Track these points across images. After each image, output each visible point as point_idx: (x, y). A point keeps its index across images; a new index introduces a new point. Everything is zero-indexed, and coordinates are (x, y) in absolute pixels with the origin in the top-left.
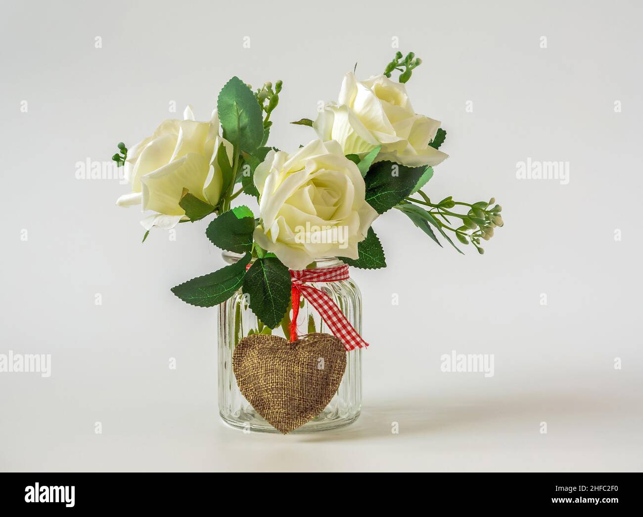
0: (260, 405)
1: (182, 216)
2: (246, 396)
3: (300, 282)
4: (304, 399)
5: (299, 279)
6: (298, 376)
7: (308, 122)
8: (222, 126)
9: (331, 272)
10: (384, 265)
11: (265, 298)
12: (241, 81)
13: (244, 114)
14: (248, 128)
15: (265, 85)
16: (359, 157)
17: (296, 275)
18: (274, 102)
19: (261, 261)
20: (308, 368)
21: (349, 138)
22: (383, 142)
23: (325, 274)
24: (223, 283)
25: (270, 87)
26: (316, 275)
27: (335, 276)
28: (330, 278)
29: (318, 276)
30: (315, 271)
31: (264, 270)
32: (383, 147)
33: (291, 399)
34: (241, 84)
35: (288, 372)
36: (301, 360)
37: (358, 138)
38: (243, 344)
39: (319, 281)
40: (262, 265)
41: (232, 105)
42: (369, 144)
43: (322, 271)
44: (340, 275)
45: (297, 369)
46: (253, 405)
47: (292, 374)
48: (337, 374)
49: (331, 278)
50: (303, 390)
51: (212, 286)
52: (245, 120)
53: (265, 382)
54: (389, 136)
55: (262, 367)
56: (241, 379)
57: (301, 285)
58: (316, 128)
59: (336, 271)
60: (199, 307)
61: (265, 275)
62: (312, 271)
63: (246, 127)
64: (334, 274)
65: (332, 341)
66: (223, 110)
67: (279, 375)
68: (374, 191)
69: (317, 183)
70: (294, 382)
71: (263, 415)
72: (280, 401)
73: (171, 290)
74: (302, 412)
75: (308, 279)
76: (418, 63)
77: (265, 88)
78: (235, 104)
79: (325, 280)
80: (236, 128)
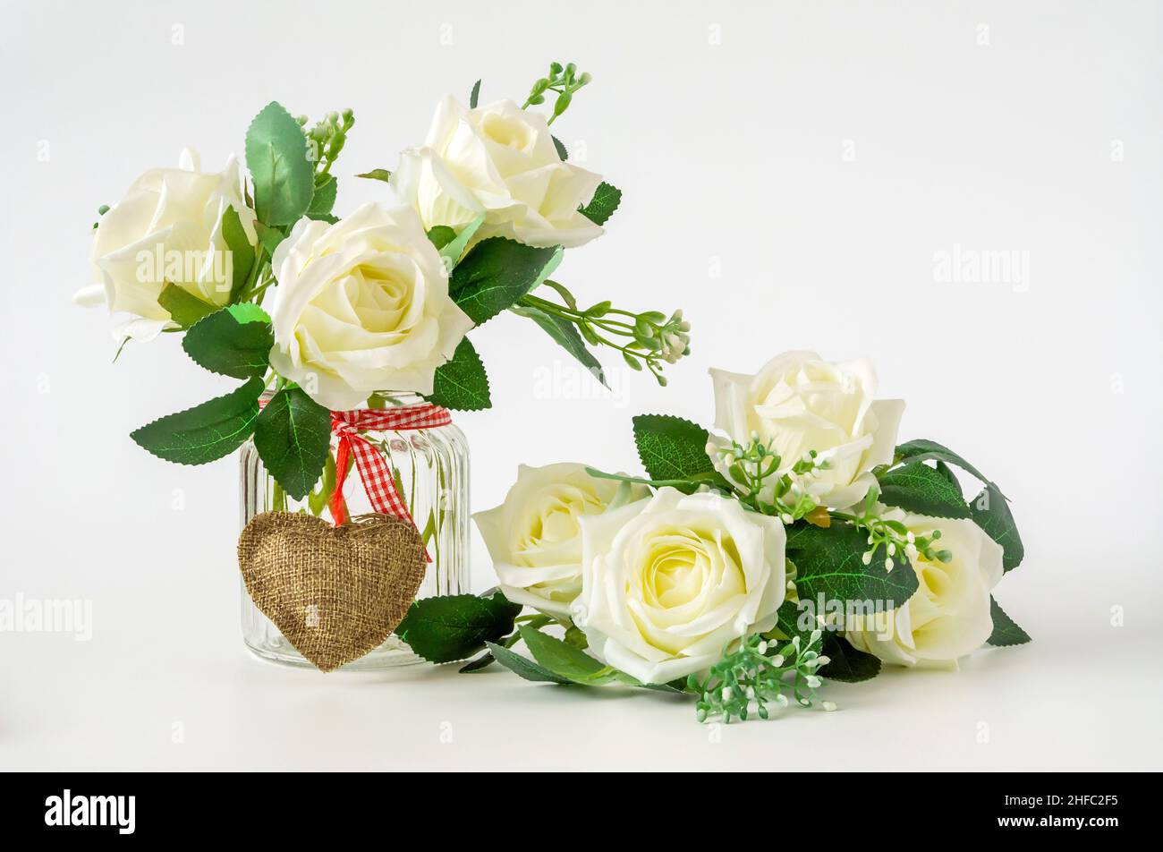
0: (291, 626)
1: (166, 322)
2: (265, 610)
3: (353, 430)
4: (364, 618)
5: (352, 425)
6: (359, 581)
7: (382, 175)
8: (252, 180)
9: (408, 415)
10: (489, 405)
11: (290, 453)
12: (283, 109)
13: (282, 162)
14: (287, 183)
15: (327, 116)
16: (455, 231)
17: (347, 418)
18: (339, 142)
19: (286, 394)
20: (372, 570)
21: (439, 200)
22: (489, 207)
23: (398, 418)
24: (216, 425)
25: (334, 120)
26: (381, 418)
27: (416, 421)
28: (406, 424)
29: (386, 421)
30: (381, 412)
31: (291, 407)
32: (491, 215)
33: (346, 618)
34: (283, 113)
35: (342, 574)
36: (360, 555)
37: (451, 201)
38: (254, 525)
39: (387, 429)
40: (287, 399)
41: (266, 146)
42: (468, 211)
43: (392, 412)
44: (427, 419)
45: (357, 571)
46: (279, 624)
47: (349, 578)
48: (413, 580)
49: (408, 423)
50: (365, 604)
51: (196, 431)
52: (284, 170)
53: (303, 589)
54: (497, 198)
55: (296, 566)
56: (253, 582)
57: (353, 434)
58: (394, 185)
59: (418, 413)
60: (180, 464)
61: (291, 416)
62: (376, 411)
63: (284, 182)
64: (414, 418)
65: (403, 527)
66: (254, 155)
67: (328, 579)
68: (476, 286)
69: (367, 272)
70: (351, 592)
71: (293, 642)
72: (328, 621)
73: (131, 435)
74: (357, 639)
75: (368, 424)
76: (583, 81)
77: (328, 121)
78: (270, 145)
79: (397, 428)
80: (270, 184)
